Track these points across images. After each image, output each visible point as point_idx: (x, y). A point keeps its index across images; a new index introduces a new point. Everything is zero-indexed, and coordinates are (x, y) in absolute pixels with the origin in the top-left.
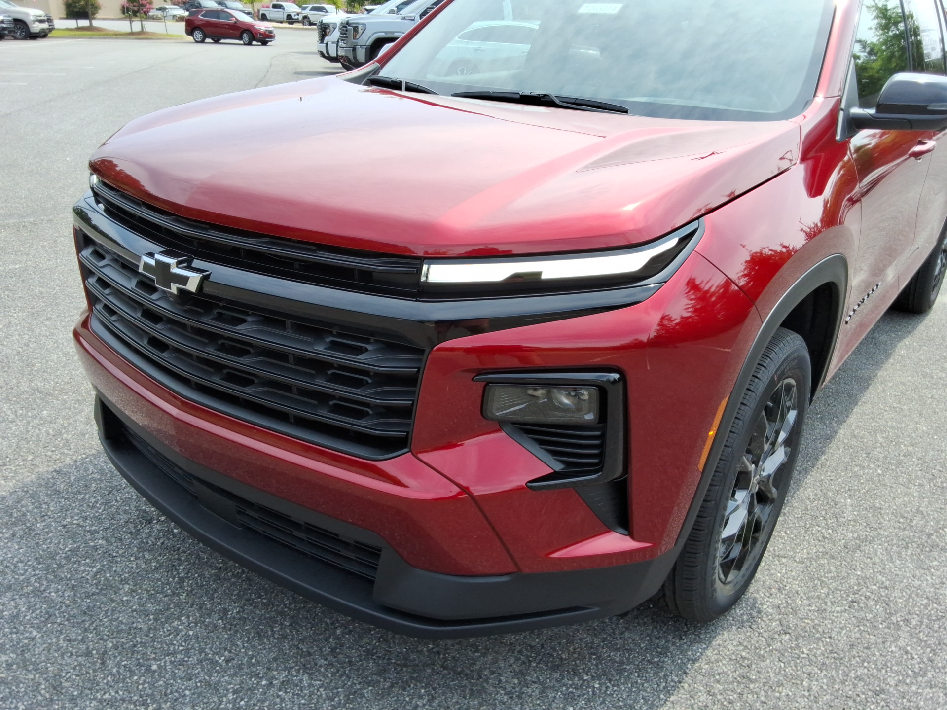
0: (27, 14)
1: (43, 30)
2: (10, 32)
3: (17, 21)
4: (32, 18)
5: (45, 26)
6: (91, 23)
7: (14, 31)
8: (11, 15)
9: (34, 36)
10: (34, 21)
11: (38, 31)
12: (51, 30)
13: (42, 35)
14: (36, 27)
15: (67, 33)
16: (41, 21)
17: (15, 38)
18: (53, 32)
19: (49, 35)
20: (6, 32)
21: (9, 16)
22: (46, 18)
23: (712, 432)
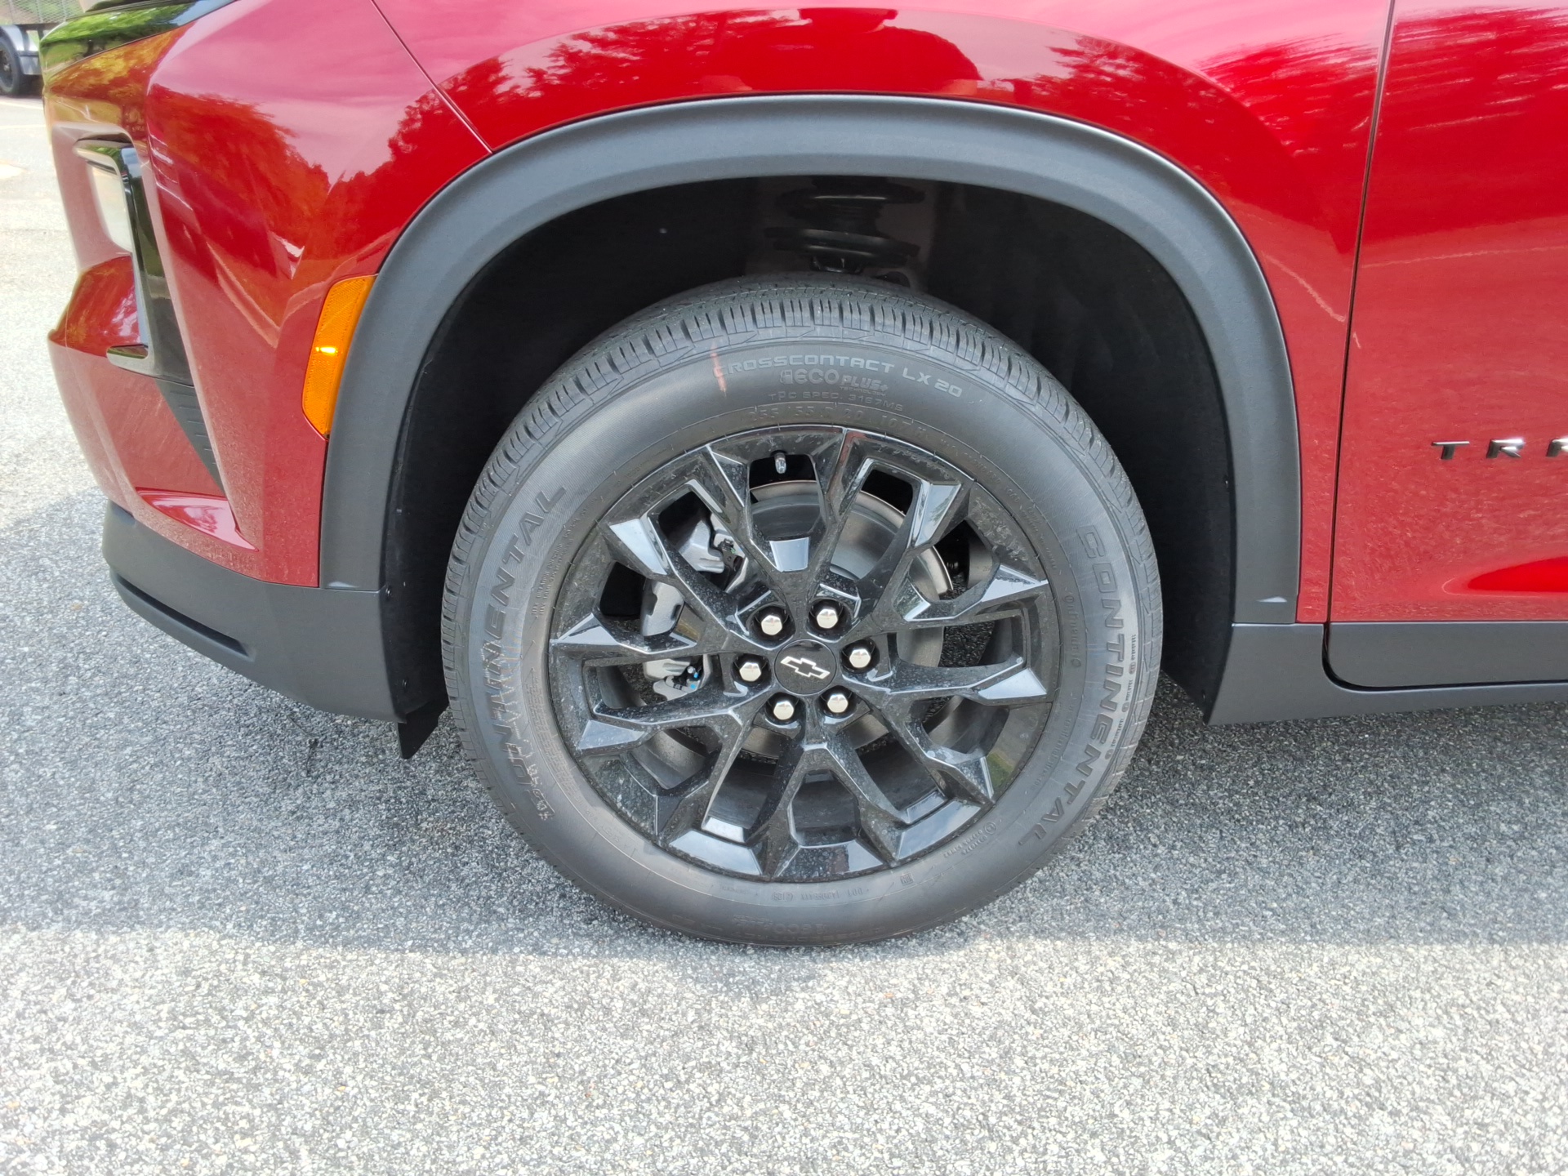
23: (330, 351)
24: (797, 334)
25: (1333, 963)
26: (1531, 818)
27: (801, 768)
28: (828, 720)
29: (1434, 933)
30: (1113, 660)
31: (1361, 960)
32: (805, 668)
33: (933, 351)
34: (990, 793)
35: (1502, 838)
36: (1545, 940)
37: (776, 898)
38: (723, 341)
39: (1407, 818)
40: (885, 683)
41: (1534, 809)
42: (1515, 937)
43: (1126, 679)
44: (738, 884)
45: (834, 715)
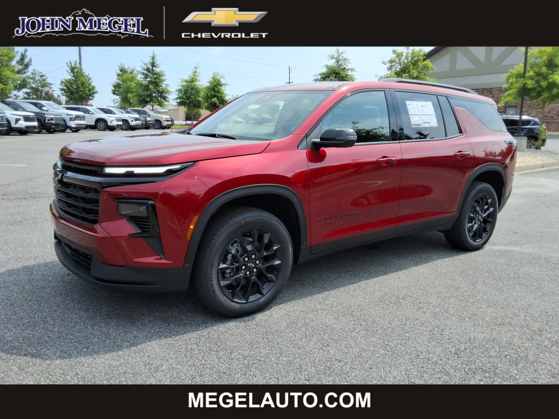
0: (162, 118)
1: (168, 125)
2: (152, 125)
3: (157, 121)
4: (164, 119)
5: (169, 123)
6: (192, 122)
7: (155, 125)
8: (154, 117)
9: (164, 128)
10: (164, 121)
11: (165, 125)
12: (172, 125)
13: (168, 127)
14: (165, 124)
15: (180, 126)
16: (168, 121)
17: (155, 129)
18: (173, 126)
19: (171, 127)
20: (151, 125)
21: (154, 118)
22: (170, 119)
23: (191, 227)
24: (251, 215)
25: (317, 297)
26: (328, 276)
27: (251, 282)
28: (254, 273)
29: (326, 291)
30: (289, 255)
31: (320, 296)
32: (251, 265)
33: (266, 215)
34: (275, 280)
35: (326, 279)
36: (338, 288)
37: (249, 305)
38: (242, 217)
39: (313, 280)
40: (261, 265)
41: (327, 275)
42: (335, 289)
43: (291, 258)
44: (243, 305)
45: (255, 272)
